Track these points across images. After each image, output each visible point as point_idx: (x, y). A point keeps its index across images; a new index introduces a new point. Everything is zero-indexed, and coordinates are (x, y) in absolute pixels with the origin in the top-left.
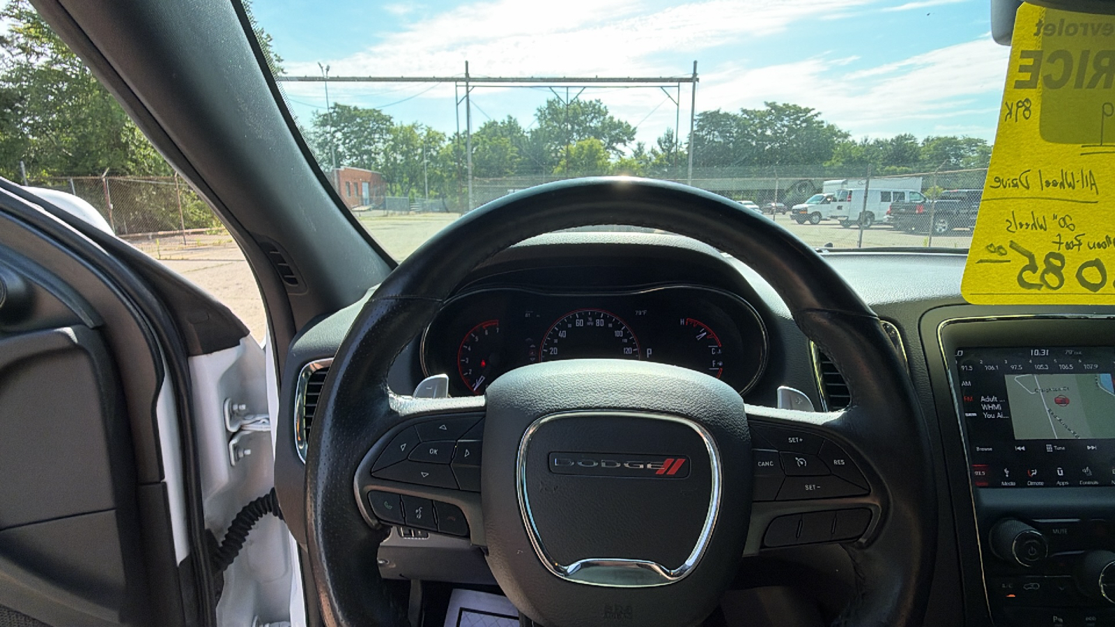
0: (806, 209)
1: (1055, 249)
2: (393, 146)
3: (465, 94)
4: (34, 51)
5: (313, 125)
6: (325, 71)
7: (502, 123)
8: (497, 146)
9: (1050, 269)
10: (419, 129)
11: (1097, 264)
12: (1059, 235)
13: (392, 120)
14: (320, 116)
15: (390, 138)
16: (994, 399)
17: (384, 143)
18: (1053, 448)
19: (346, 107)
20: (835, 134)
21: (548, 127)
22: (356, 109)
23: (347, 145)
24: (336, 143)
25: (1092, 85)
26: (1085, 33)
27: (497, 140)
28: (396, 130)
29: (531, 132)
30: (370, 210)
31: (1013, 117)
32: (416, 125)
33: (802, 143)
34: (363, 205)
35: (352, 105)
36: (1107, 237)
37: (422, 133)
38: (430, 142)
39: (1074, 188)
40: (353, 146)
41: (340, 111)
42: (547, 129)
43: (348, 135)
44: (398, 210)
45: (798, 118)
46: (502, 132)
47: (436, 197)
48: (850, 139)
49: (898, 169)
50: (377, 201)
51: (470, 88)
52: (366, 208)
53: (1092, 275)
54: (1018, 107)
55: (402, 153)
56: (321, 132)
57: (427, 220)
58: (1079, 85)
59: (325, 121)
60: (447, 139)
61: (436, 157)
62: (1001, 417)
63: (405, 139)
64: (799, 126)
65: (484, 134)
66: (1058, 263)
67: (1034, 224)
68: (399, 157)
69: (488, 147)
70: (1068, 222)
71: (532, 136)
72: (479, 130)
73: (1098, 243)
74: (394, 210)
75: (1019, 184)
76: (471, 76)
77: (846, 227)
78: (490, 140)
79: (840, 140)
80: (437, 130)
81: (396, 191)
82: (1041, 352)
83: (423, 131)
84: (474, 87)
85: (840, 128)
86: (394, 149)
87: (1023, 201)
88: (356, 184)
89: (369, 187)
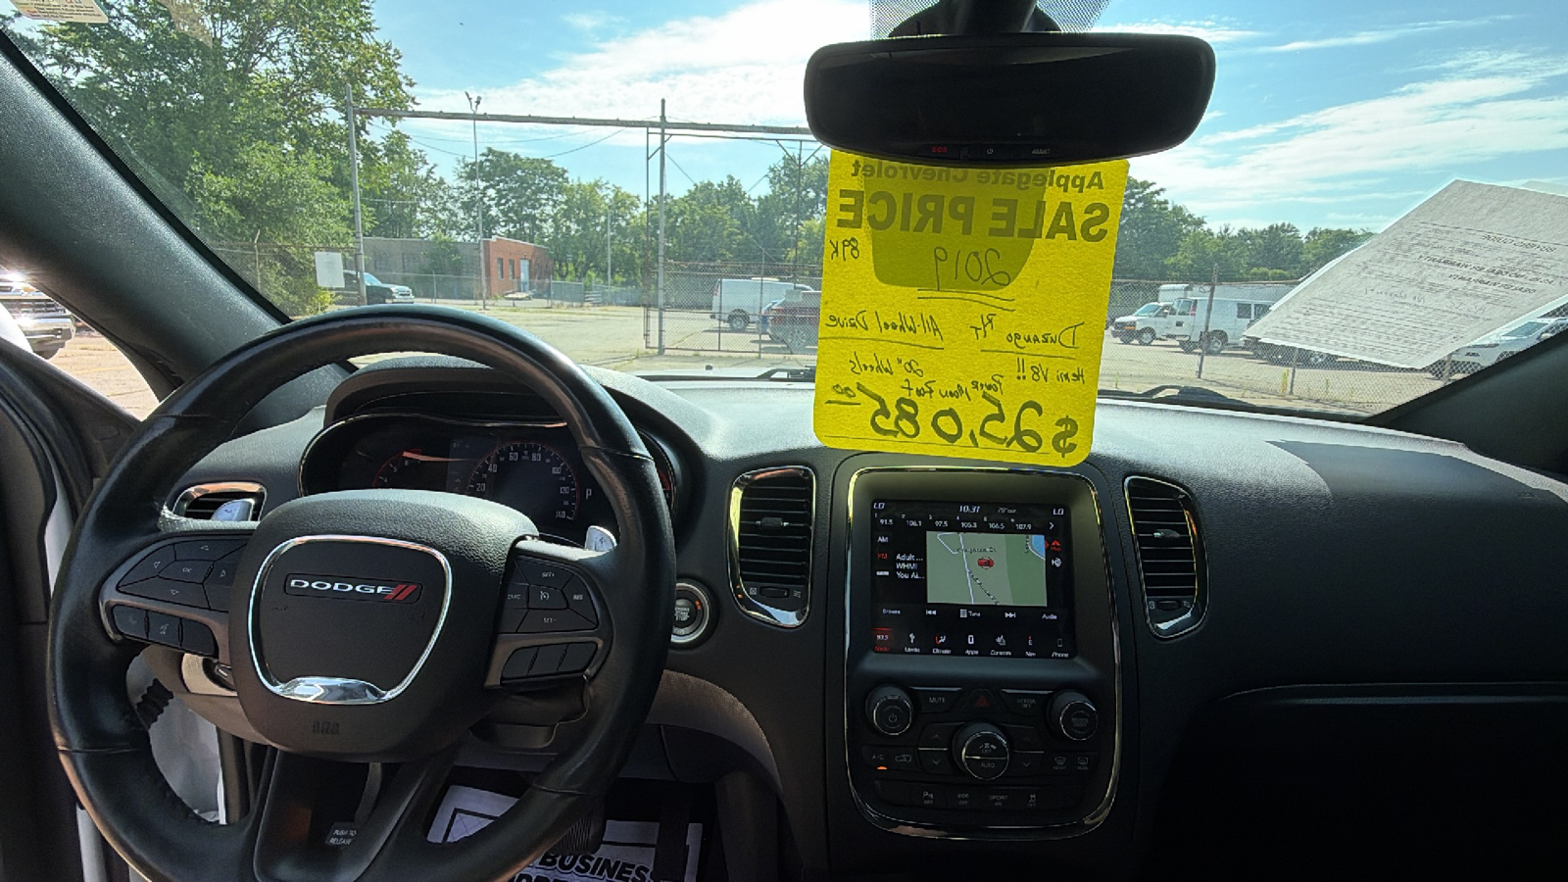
0: (1133, 324)
1: (905, 394)
2: (565, 211)
3: (659, 144)
4: (72, 61)
5: (457, 177)
6: (474, 104)
7: (719, 186)
8: (710, 217)
9: (904, 415)
10: (604, 190)
11: (951, 413)
12: (907, 380)
13: (566, 175)
14: (467, 166)
15: (563, 200)
16: (911, 557)
17: (554, 206)
18: (968, 614)
19: (502, 154)
20: (1185, 221)
21: (783, 194)
22: (516, 156)
23: (502, 207)
24: (488, 203)
25: (919, 228)
26: (905, 177)
27: (711, 209)
28: (572, 189)
29: (760, 199)
30: (529, 298)
31: (840, 255)
32: (600, 184)
33: (1137, 230)
34: (520, 291)
35: (512, 151)
36: (959, 386)
37: (607, 196)
38: (618, 208)
39: (915, 332)
40: (510, 209)
41: (494, 159)
42: (782, 197)
43: (504, 193)
44: (567, 300)
45: (1132, 196)
46: (718, 199)
47: (624, 284)
48: (1205, 227)
49: (1270, 273)
50: (540, 286)
51: (666, 137)
52: (524, 295)
53: (947, 424)
54: (844, 246)
55: (578, 222)
56: (467, 187)
57: (607, 315)
58: (905, 227)
59: (473, 172)
60: (641, 205)
61: (625, 229)
62: (917, 577)
63: (583, 203)
64: (1132, 207)
65: (694, 199)
66: (911, 410)
67: (879, 367)
68: (574, 227)
69: (698, 218)
70: (915, 367)
71: (759, 206)
72: (687, 194)
73: (951, 393)
74: (562, 299)
75: (857, 324)
76: (669, 120)
77: (1188, 351)
78: (702, 209)
79: (1189, 228)
80: (628, 192)
81: (567, 273)
82: (971, 508)
83: (609, 191)
84: (671, 135)
85: (1192, 212)
86: (567, 215)
87: (863, 342)
88: (512, 262)
89: (530, 267)
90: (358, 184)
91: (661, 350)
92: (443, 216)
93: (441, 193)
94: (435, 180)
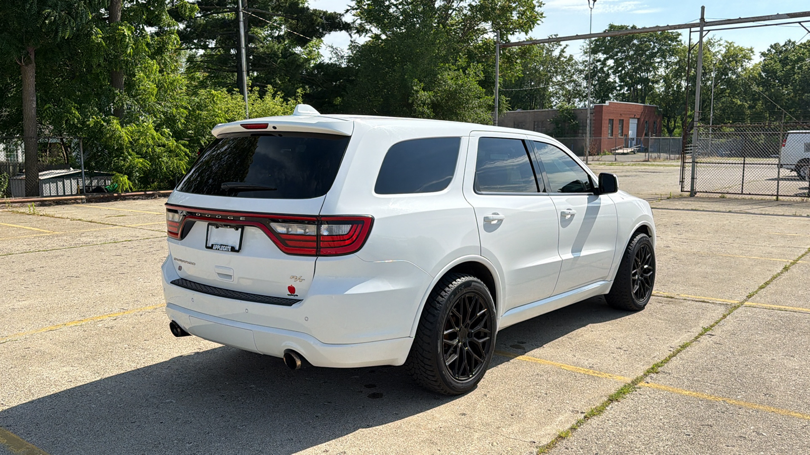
2: (677, 71)
5: (583, 53)
10: (716, 47)
13: (678, 38)
14: (592, 42)
15: (676, 61)
17: (667, 68)
19: (622, 27)
22: (633, 28)
23: (619, 74)
24: (607, 72)
28: (683, 50)
30: (634, 152)
32: (712, 42)
34: (627, 147)
38: (730, 62)
40: (626, 75)
41: (615, 33)
43: (621, 61)
50: (643, 143)
52: (629, 150)
55: (688, 80)
56: (590, 61)
59: (596, 47)
60: (754, 57)
68: (684, 84)
76: (707, 20)
80: (741, 46)
83: (721, 48)
84: (709, 31)
86: (678, 74)
88: (622, 121)
89: (638, 125)
90: (498, 81)
91: (693, 193)
92: (569, 87)
93: (569, 68)
94: (566, 58)
